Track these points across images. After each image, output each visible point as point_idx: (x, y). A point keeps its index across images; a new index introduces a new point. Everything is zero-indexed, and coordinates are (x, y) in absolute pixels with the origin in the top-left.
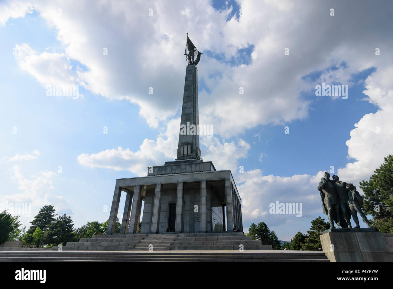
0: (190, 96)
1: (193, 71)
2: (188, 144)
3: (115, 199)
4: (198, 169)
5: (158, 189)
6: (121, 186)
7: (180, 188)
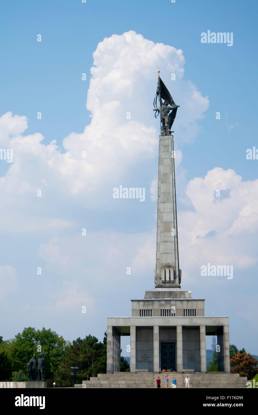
1: (170, 148)
2: (169, 266)
3: (110, 339)
4: (190, 306)
5: (156, 331)
6: (115, 325)
7: (179, 331)
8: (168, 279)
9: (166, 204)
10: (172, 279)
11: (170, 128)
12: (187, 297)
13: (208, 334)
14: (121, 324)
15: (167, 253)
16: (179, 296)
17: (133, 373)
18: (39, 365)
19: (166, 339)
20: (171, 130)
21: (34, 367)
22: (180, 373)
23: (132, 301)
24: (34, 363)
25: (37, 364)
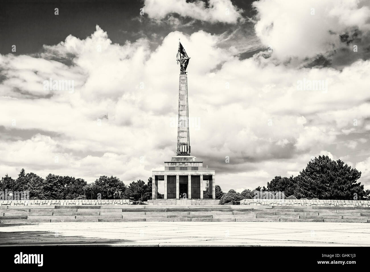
0: (184, 106)
1: (185, 81)
2: (184, 144)
3: (154, 182)
4: (195, 165)
5: (178, 178)
6: (156, 175)
7: (190, 178)
8: (183, 151)
9: (183, 111)
10: (186, 151)
11: (185, 71)
12: (194, 160)
13: (204, 179)
14: (159, 174)
15: (183, 137)
16: (189, 160)
17: (165, 199)
18: (119, 195)
19: (183, 182)
20: (186, 71)
21: (117, 196)
22: (190, 199)
23: (165, 162)
24: (117, 194)
25: (118, 194)
